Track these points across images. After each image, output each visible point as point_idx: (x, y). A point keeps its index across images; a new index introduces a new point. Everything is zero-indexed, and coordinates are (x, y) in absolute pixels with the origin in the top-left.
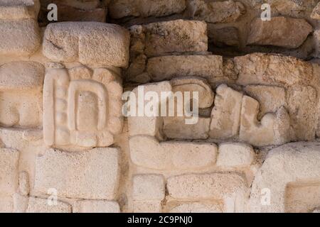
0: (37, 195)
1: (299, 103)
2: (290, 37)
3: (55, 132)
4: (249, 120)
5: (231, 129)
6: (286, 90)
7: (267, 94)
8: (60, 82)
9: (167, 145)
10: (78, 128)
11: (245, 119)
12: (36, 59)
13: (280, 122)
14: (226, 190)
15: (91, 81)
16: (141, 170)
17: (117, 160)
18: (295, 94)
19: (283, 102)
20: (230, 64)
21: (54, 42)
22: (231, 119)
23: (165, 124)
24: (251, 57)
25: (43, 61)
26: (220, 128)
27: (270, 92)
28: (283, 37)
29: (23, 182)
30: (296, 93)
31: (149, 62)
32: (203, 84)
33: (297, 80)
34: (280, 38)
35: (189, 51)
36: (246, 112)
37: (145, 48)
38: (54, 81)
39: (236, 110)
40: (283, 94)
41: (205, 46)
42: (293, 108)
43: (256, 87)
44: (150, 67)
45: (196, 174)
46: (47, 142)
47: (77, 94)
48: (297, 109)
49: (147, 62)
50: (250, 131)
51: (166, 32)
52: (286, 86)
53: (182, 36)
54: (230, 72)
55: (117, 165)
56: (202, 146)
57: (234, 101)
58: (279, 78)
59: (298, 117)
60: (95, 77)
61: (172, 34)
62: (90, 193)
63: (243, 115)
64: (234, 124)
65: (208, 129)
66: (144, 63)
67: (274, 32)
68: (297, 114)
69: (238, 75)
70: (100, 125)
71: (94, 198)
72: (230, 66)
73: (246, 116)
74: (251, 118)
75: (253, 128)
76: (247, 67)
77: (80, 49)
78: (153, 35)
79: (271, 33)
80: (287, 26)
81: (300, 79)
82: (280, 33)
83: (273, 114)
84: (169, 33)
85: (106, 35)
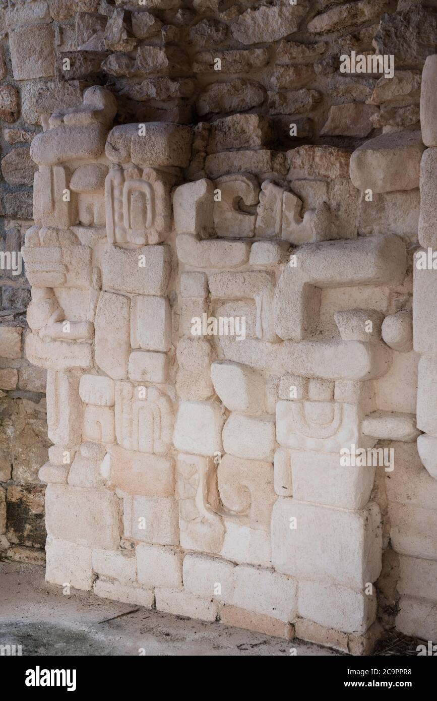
0: (106, 290)
1: (339, 198)
2: (359, 126)
3: (114, 230)
4: (289, 218)
5: (274, 228)
6: (328, 184)
7: (310, 189)
8: (116, 182)
9: (205, 244)
10: (132, 227)
11: (286, 217)
12: (101, 161)
13: (315, 219)
14: (256, 289)
15: (141, 181)
16: (187, 268)
17: (162, 258)
18: (336, 189)
19: (325, 198)
20: (279, 159)
21: (113, 144)
22: (274, 215)
23: (216, 222)
24: (300, 150)
25: (107, 163)
26: (264, 226)
27: (312, 187)
28: (351, 126)
29: (95, 277)
30: (337, 187)
31: (207, 159)
32: (246, 181)
33: (338, 174)
34: (348, 128)
35: (244, 146)
36: (286, 208)
37: (207, 145)
38: (112, 181)
39: (277, 206)
40: (325, 189)
41: (258, 141)
42: (334, 204)
43: (300, 182)
44: (207, 164)
45: (231, 272)
46: (110, 240)
47: (130, 193)
48: (339, 205)
49: (205, 159)
50: (291, 229)
51: (227, 128)
52: (329, 180)
53: (240, 131)
54: (278, 167)
55: (162, 262)
56: (235, 243)
57: (275, 197)
58: (323, 172)
59: (340, 213)
60: (144, 177)
61: (232, 129)
62: (142, 288)
63: (285, 211)
64: (277, 222)
65: (253, 227)
66: (202, 161)
67: (343, 121)
68: (339, 211)
69: (288, 170)
70: (148, 223)
71: (146, 293)
72: (279, 160)
73: (287, 213)
74: (291, 215)
75: (293, 225)
76: (295, 160)
77: (131, 151)
78: (217, 132)
79: (340, 122)
80: (356, 113)
81: (341, 173)
82: (348, 121)
83: (313, 210)
84: (229, 128)
85: (153, 134)
